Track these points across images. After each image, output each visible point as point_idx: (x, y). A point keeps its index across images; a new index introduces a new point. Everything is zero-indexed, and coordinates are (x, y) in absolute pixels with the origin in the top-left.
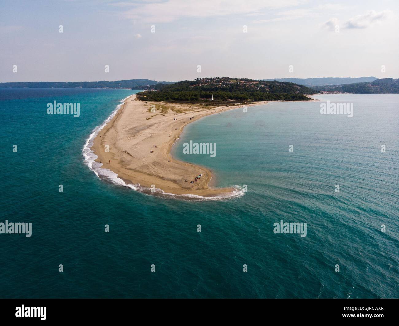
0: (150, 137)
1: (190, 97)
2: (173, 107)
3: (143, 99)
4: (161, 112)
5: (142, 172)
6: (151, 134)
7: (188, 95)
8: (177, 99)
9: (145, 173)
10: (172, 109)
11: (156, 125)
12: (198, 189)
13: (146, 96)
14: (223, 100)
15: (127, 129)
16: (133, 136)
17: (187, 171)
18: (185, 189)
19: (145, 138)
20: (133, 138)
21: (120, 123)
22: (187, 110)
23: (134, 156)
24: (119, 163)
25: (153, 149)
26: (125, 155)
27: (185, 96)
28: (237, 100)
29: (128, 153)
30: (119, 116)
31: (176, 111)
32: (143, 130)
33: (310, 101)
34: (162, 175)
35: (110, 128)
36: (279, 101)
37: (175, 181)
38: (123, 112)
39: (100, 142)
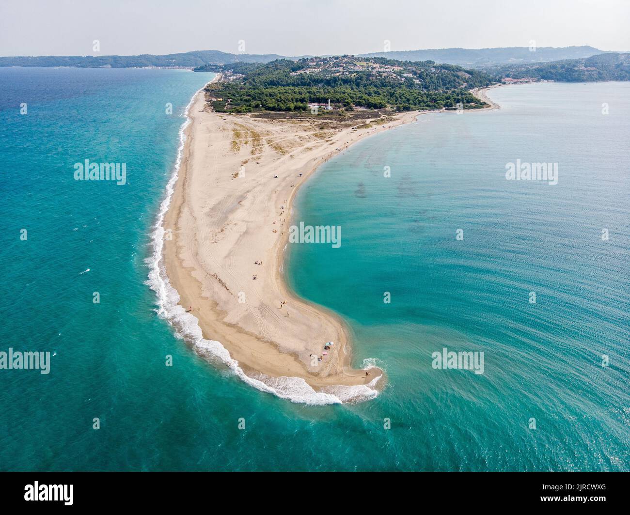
0: (246, 233)
1: (293, 103)
2: (268, 133)
3: (217, 108)
4: (253, 153)
5: (247, 333)
6: (246, 223)
7: (290, 99)
8: (273, 109)
9: (252, 335)
10: (269, 142)
11: (250, 196)
12: (329, 375)
13: (221, 99)
14: (347, 110)
15: (207, 210)
16: (220, 230)
17: (309, 327)
18: (312, 376)
19: (238, 235)
20: (220, 236)
21: (195, 190)
22: (292, 144)
23: (231, 291)
24: (211, 310)
25: (256, 270)
26: (217, 286)
27: (285, 103)
28: (370, 108)
29: (220, 280)
30: (189, 167)
31: (276, 148)
32: (232, 211)
33: (485, 109)
34: (276, 339)
35: (182, 204)
36: (436, 111)
37: (295, 355)
38: (193, 153)
39: (174, 250)
